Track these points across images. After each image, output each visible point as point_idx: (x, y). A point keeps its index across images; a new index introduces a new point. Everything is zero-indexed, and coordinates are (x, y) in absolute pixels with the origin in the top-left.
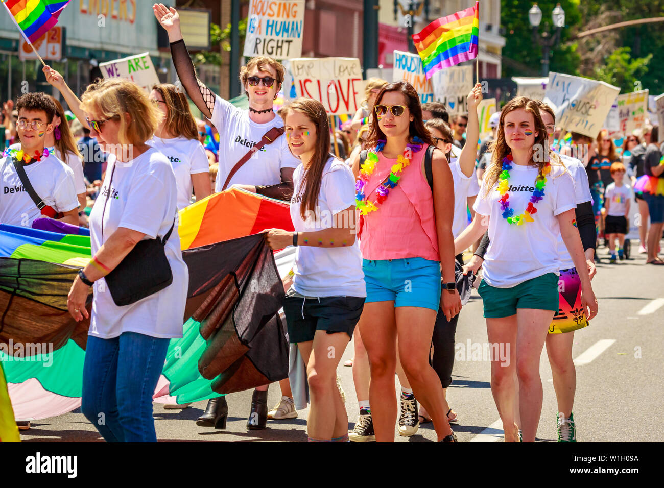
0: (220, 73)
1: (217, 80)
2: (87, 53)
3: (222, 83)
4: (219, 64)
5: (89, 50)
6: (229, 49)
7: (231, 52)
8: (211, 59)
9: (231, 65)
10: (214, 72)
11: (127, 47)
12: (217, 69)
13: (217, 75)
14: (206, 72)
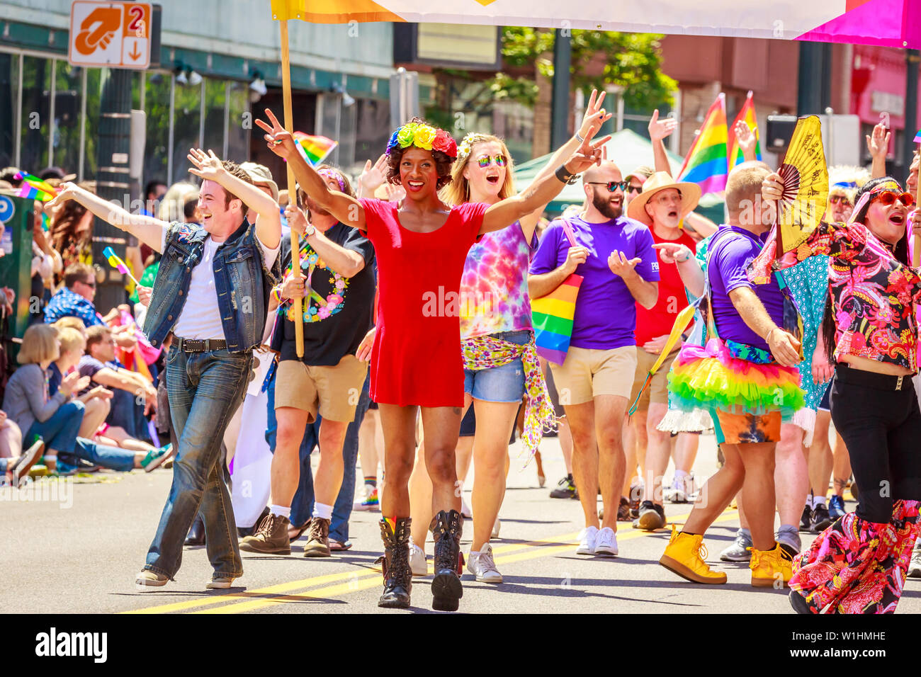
0: (533, 120)
1: (527, 134)
2: (246, 67)
3: (537, 141)
4: (531, 102)
5: (250, 61)
6: (551, 73)
7: (554, 80)
8: (515, 91)
9: (553, 105)
10: (522, 118)
11: (331, 59)
12: (527, 112)
13: (528, 124)
14: (506, 117)
